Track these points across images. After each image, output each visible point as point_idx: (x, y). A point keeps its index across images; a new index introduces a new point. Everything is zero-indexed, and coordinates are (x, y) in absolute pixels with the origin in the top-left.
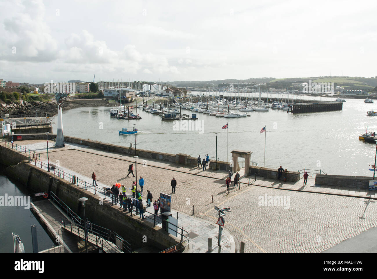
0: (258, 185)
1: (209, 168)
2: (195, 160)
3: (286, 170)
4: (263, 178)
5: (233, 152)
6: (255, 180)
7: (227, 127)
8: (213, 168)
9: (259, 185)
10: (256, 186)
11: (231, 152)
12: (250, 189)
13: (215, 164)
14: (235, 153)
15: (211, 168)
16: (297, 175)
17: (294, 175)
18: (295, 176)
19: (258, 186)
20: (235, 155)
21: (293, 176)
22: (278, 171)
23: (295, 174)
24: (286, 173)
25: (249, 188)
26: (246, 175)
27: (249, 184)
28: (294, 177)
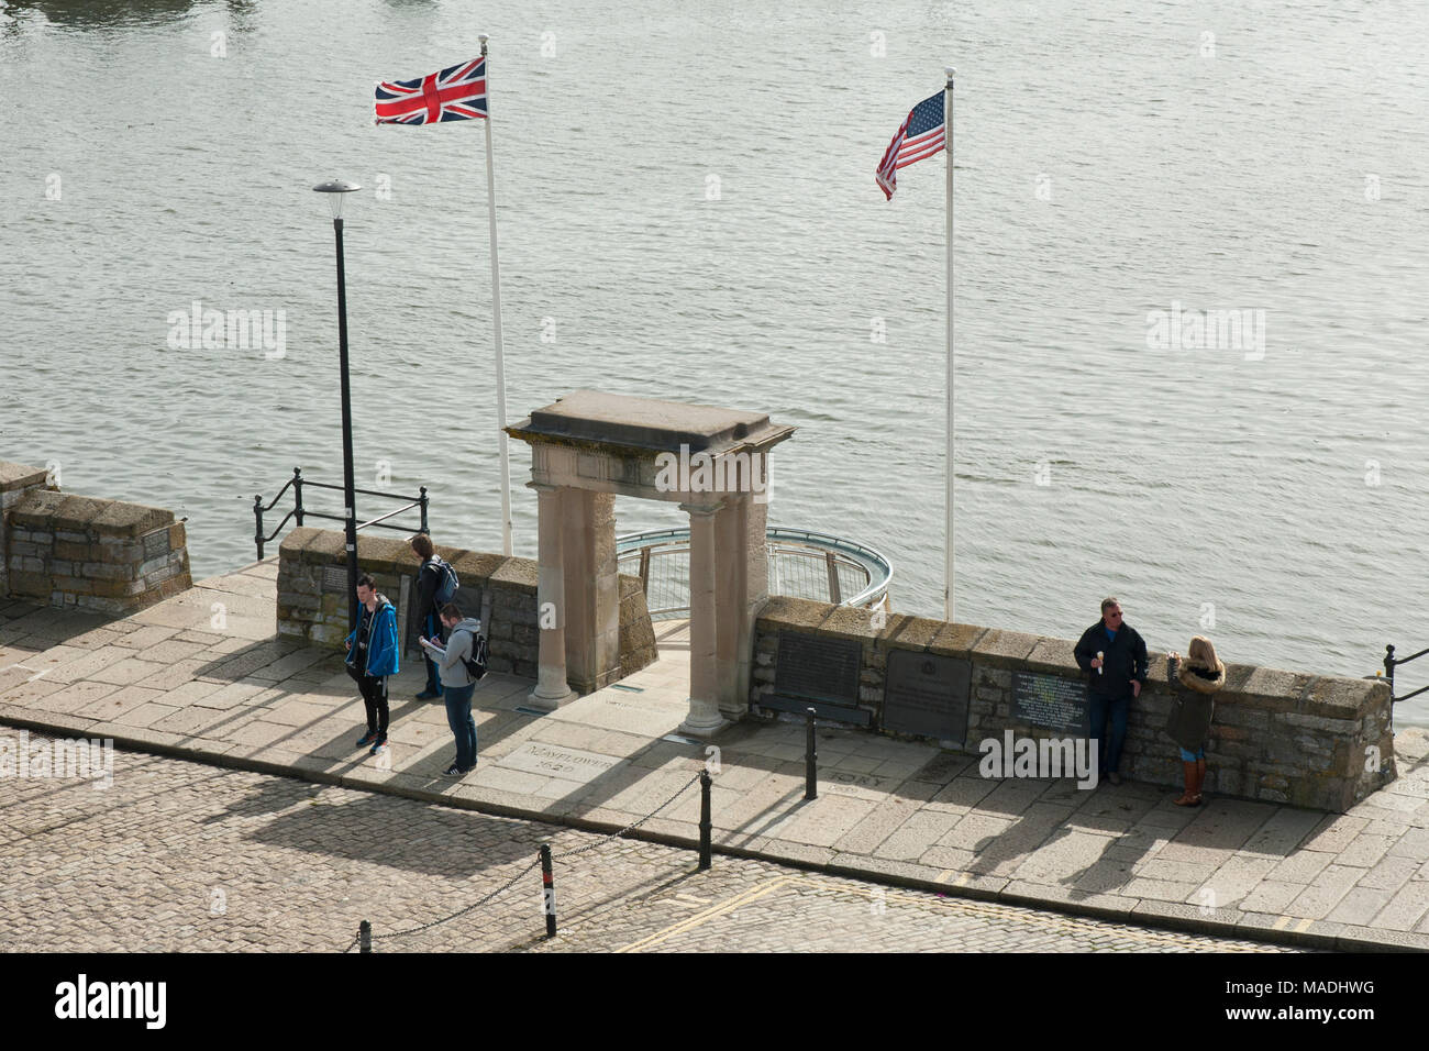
0: (824, 858)
1: (281, 638)
2: (108, 529)
3: (1200, 649)
4: (920, 758)
5: (545, 430)
6: (811, 794)
7: (482, 104)
8: (318, 634)
9: (840, 862)
10: (805, 867)
11: (515, 433)
12: (695, 921)
13: (339, 577)
14: (566, 443)
15: (296, 631)
16: (1337, 726)
17: (1309, 720)
18: (1321, 734)
19: (830, 871)
20: (564, 465)
21: (1292, 730)
22: (1072, 662)
23: (1317, 709)
24: (1204, 698)
25: (690, 913)
26: (712, 722)
27: (706, 849)
28: (1309, 744)
